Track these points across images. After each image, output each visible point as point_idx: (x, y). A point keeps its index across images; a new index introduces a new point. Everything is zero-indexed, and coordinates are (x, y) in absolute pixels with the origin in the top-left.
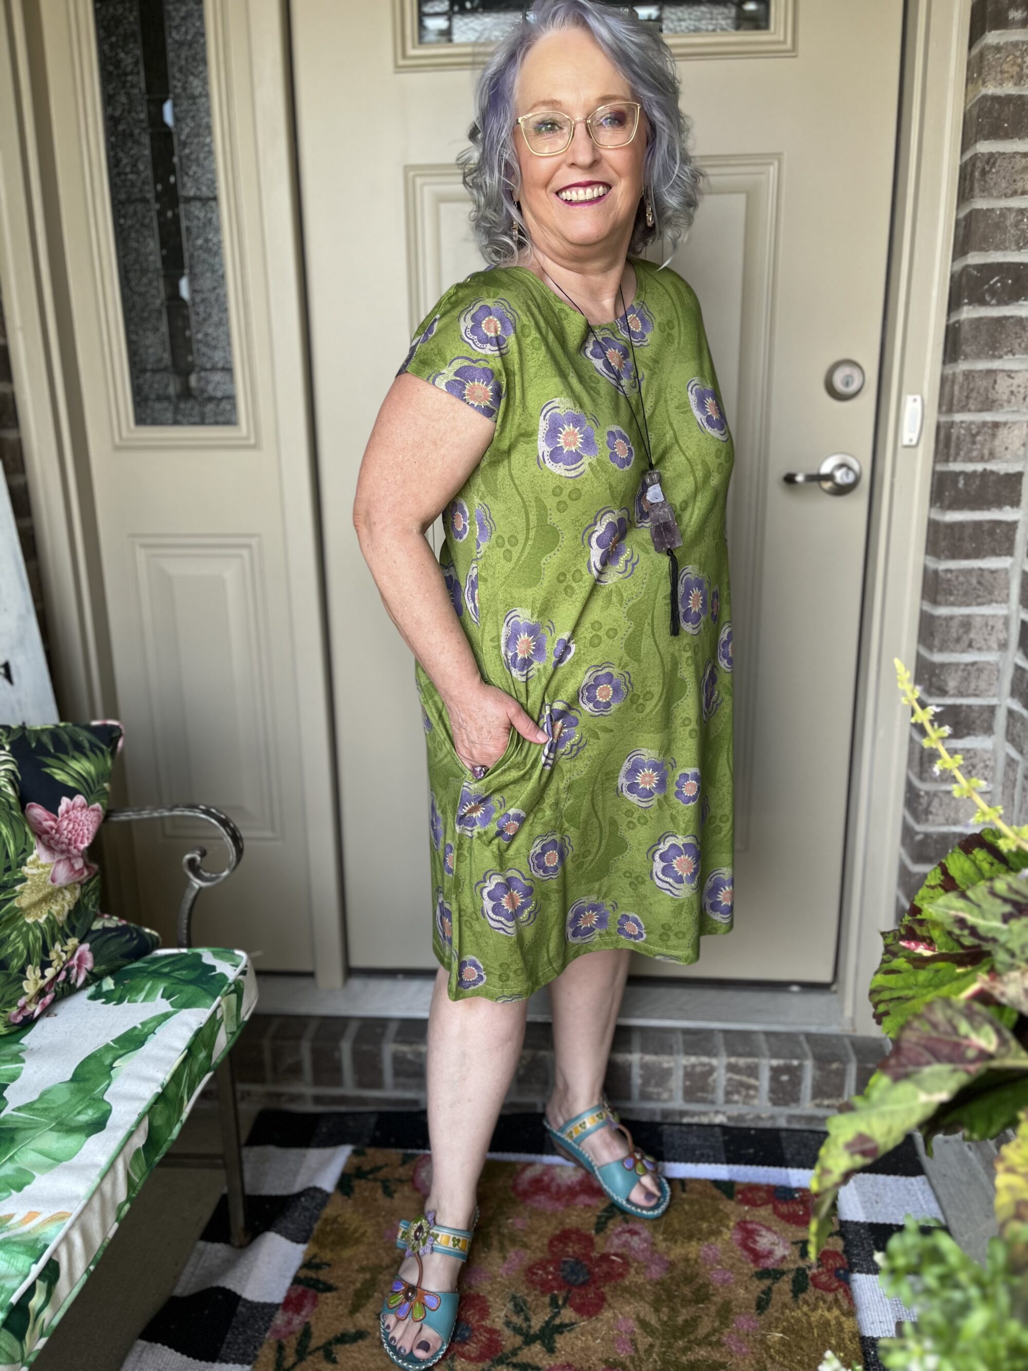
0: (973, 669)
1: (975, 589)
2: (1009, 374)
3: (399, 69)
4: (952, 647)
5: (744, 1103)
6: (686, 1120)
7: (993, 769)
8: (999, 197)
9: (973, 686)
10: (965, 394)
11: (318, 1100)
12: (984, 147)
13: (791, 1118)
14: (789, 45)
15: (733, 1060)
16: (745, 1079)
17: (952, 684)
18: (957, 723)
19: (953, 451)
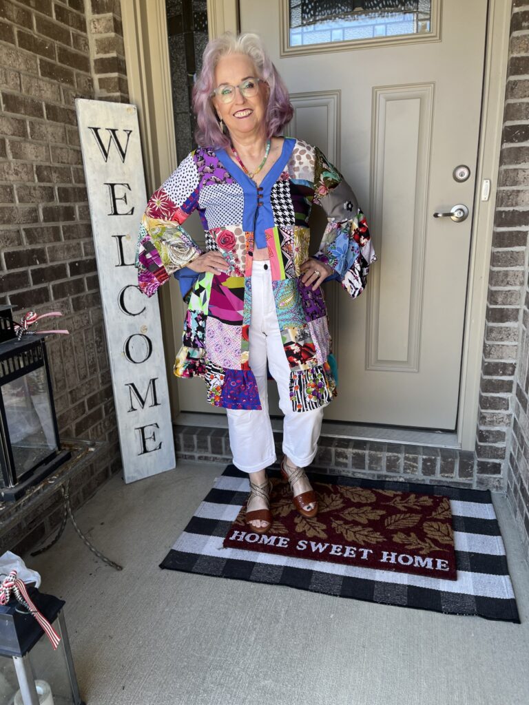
0: (509, 294)
1: (509, 260)
2: (524, 170)
3: (282, 57)
4: (501, 284)
5: (411, 474)
6: (387, 479)
7: (518, 336)
8: (518, 98)
9: (509, 300)
10: (505, 179)
12: (513, 78)
13: (432, 480)
14: (438, 38)
15: (407, 455)
16: (412, 463)
17: (500, 300)
18: (502, 316)
19: (500, 203)
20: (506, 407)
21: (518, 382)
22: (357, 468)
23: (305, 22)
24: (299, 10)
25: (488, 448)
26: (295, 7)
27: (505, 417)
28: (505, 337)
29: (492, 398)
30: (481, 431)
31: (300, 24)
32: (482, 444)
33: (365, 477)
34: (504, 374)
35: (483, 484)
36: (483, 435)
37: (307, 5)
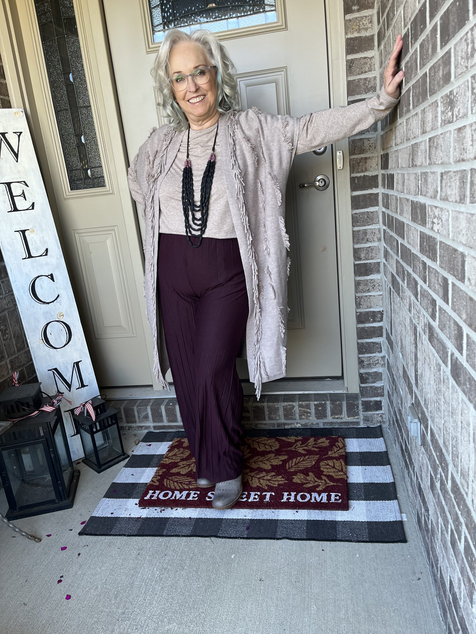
0: (369, 249)
1: (366, 219)
2: (368, 139)
3: (148, 53)
5: (306, 419)
6: (286, 427)
7: (381, 286)
8: (356, 75)
9: (370, 256)
11: (155, 427)
12: (350, 57)
13: (324, 423)
14: (284, 27)
15: (300, 403)
16: (305, 410)
17: (363, 256)
18: (366, 270)
19: (352, 170)
20: (380, 350)
21: (386, 327)
22: (258, 420)
23: (165, 20)
24: (159, 10)
25: (369, 389)
26: (155, 7)
27: (380, 359)
28: (371, 288)
29: (367, 343)
30: (361, 374)
31: (161, 22)
32: (363, 385)
33: (267, 427)
34: (374, 321)
35: (369, 421)
36: (363, 377)
37: (166, 5)
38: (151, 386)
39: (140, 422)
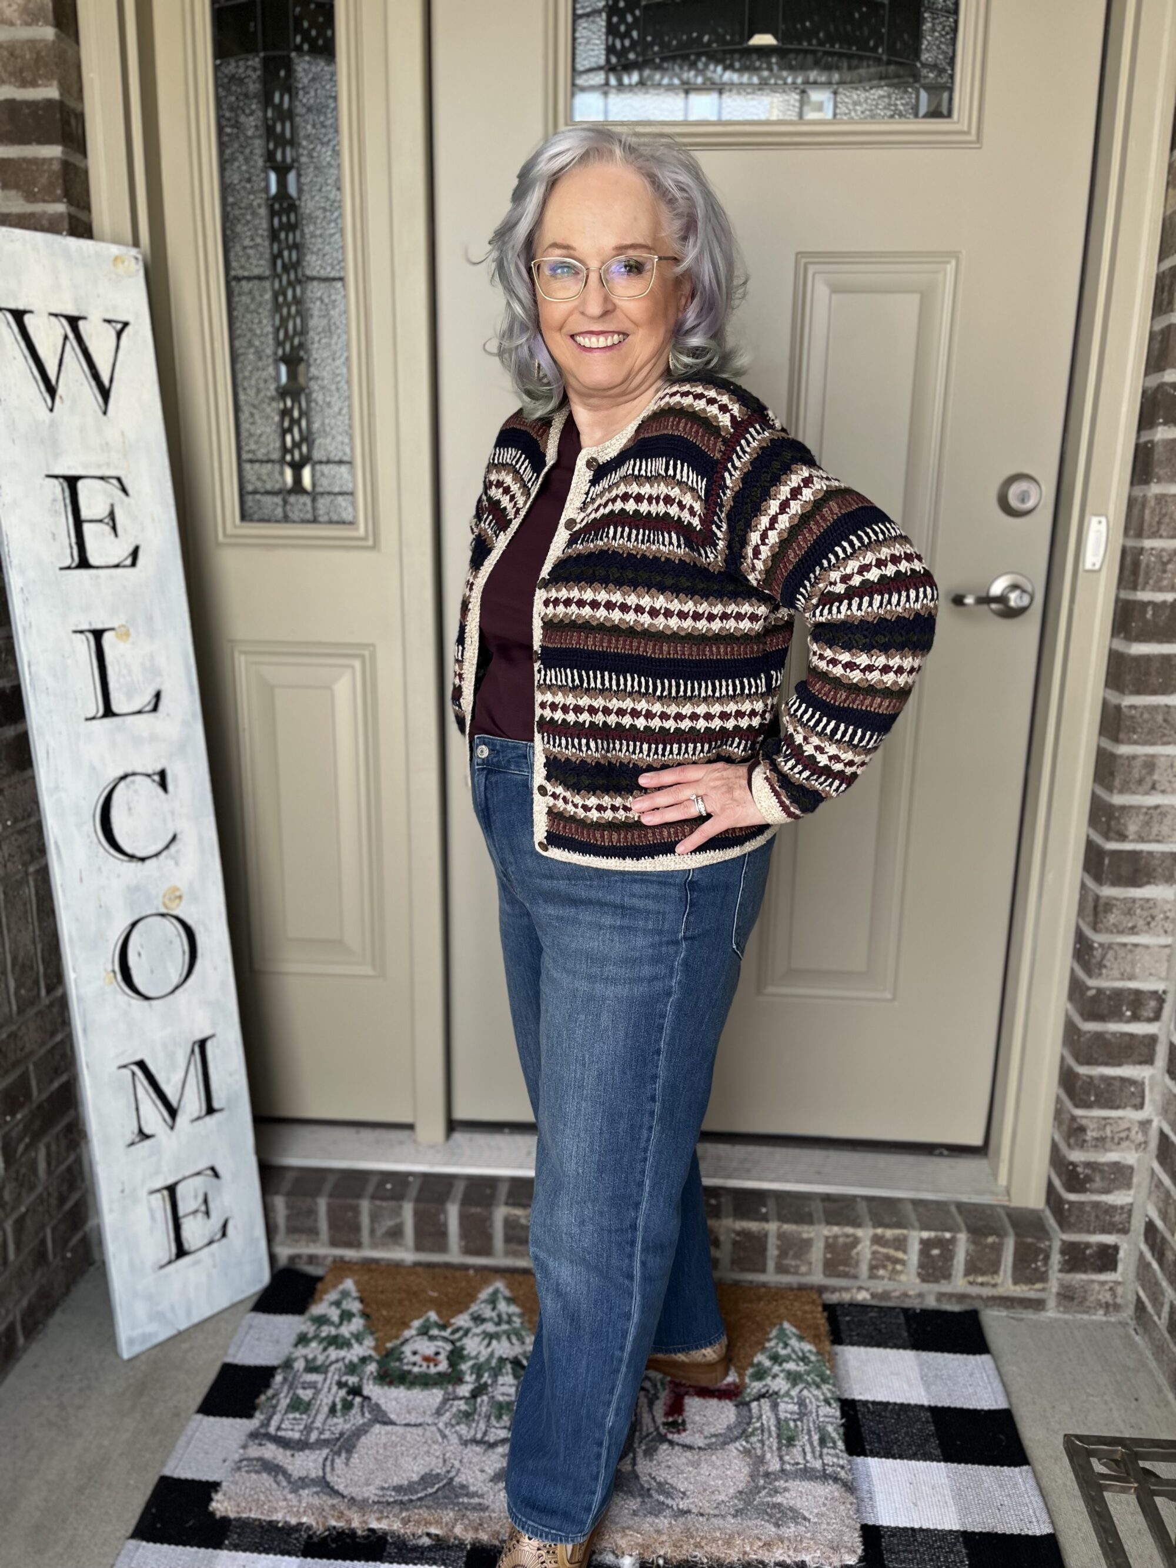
0: (1155, 813)
1: (1160, 727)
4: (1133, 787)
5: (890, 1279)
7: (1173, 921)
9: (1155, 831)
10: (1157, 519)
13: (940, 1296)
14: (973, 137)
15: (879, 1231)
16: (892, 1252)
17: (1132, 829)
18: (1136, 871)
19: (1142, 579)
20: (1138, 1101)
22: (744, 1270)
23: (614, 60)
24: (600, 24)
25: (1088, 1209)
26: (587, 15)
27: (1135, 1128)
28: (1141, 923)
29: (1105, 1079)
30: (1072, 1163)
31: (602, 61)
32: (1072, 1197)
34: (1136, 1018)
35: (1072, 1299)
36: (1078, 1174)
37: (622, 14)
38: (410, 1127)
39: (374, 1246)
